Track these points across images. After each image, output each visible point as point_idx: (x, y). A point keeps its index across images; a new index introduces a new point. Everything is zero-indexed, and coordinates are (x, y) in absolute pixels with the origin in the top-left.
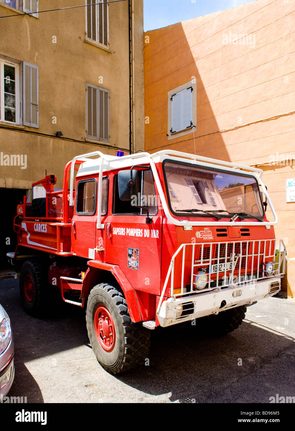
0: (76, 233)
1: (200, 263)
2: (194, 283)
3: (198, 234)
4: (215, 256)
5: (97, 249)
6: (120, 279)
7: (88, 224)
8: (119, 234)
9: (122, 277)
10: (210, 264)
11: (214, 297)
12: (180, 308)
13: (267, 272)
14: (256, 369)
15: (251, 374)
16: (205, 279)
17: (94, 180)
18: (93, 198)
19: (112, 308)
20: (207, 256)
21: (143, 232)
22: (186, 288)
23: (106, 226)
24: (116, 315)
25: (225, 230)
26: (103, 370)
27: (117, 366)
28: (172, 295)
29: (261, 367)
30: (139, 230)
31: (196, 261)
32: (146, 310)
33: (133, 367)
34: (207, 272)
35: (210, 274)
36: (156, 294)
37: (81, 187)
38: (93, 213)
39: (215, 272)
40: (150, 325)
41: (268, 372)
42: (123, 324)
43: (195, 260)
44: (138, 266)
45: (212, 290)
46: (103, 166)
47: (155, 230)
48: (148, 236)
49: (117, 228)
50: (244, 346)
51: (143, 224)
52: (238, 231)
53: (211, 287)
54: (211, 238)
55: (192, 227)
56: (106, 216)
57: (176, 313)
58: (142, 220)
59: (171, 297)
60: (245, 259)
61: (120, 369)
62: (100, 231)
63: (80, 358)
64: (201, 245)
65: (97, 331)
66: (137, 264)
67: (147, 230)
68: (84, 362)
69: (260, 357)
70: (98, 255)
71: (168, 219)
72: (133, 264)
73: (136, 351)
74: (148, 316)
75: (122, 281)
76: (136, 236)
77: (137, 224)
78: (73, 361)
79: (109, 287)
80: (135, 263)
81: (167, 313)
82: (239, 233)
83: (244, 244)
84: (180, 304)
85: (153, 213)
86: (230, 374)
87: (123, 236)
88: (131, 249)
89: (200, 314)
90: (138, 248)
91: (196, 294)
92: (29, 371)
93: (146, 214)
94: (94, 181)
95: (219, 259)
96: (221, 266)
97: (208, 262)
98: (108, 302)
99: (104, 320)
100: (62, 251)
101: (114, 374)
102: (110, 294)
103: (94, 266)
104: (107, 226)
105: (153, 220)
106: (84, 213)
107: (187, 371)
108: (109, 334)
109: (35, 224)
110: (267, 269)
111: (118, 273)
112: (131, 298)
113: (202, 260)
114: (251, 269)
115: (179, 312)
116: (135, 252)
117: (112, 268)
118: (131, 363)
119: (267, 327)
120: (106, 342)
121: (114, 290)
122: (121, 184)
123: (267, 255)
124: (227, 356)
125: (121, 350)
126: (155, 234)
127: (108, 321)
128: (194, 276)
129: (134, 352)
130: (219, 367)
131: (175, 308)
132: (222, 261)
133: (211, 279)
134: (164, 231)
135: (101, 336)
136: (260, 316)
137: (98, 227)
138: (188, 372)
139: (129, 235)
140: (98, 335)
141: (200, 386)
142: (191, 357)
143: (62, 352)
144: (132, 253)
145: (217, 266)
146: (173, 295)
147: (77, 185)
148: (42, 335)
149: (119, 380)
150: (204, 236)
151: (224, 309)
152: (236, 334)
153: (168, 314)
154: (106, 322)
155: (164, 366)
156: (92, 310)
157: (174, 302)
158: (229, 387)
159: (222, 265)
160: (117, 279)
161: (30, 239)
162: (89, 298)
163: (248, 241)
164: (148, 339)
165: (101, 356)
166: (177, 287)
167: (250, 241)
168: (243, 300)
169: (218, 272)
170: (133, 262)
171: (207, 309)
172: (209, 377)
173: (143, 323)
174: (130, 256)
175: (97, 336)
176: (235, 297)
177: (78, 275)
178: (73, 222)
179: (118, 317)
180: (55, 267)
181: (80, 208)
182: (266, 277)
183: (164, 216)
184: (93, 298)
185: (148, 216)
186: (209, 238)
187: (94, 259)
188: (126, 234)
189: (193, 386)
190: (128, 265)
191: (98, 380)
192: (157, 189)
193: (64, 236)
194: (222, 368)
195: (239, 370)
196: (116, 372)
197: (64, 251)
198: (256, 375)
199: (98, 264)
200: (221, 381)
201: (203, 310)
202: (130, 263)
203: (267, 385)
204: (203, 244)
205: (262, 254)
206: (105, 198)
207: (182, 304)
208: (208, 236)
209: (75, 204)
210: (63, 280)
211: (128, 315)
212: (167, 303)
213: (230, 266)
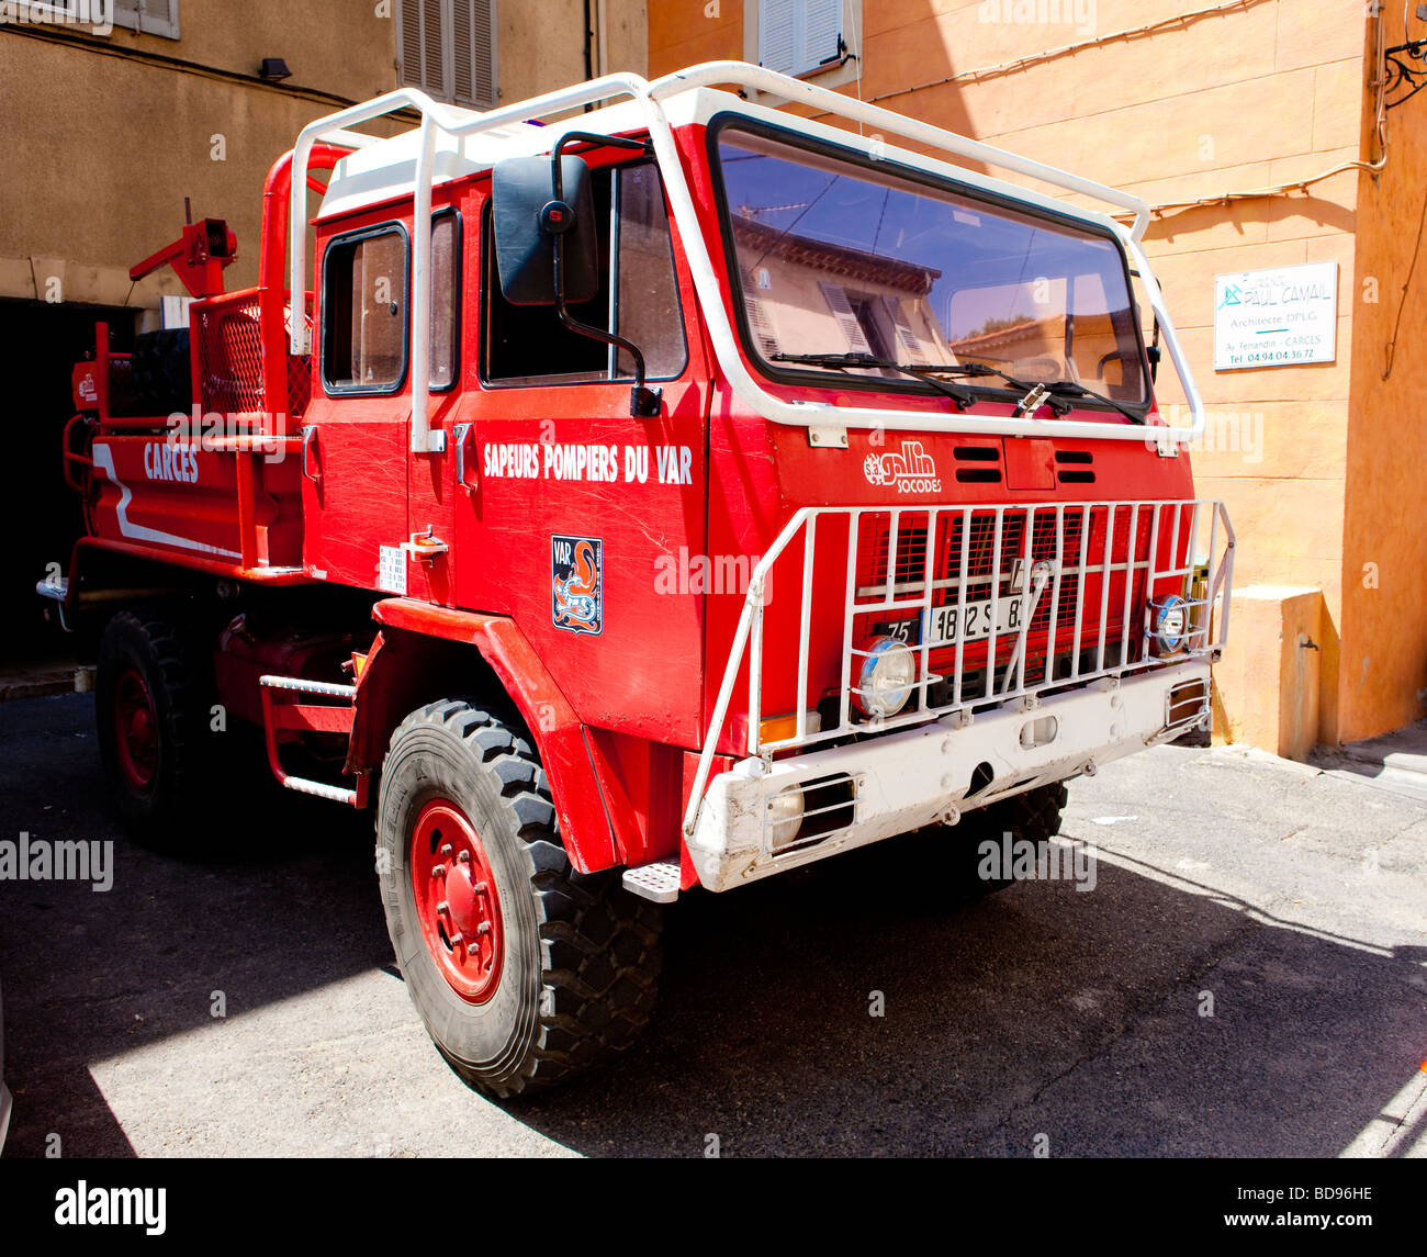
0: (322, 478)
1: (881, 598)
2: (854, 690)
3: (872, 469)
4: (946, 569)
5: (412, 547)
6: (517, 679)
7: (372, 435)
8: (511, 474)
9: (527, 668)
10: (926, 602)
11: (943, 751)
12: (793, 802)
13: (1162, 640)
14: (1105, 1041)
15: (1088, 1064)
16: (906, 670)
17: (397, 228)
18: (395, 313)
19: (486, 810)
20: (913, 568)
21: (620, 459)
22: (818, 711)
23: (450, 440)
24: (501, 843)
25: (991, 454)
26: (456, 1079)
27: (513, 1066)
28: (752, 749)
29: (1128, 1030)
30: (603, 449)
31: (863, 592)
32: (637, 814)
33: (585, 1065)
34: (915, 637)
35: (925, 647)
36: (681, 742)
37: (339, 270)
38: (393, 383)
39: (946, 642)
40: (657, 882)
41: (1157, 1050)
42: (534, 879)
43: (858, 585)
44: (600, 618)
45: (934, 721)
46: (433, 159)
47: (673, 448)
48: (643, 479)
49: (502, 446)
50: (1054, 944)
51: (618, 421)
52: (1047, 460)
53: (931, 704)
54: (932, 486)
55: (845, 434)
56: (451, 393)
57: (774, 828)
58: (615, 404)
59: (752, 755)
60: (1076, 584)
61: (526, 1078)
62: (426, 464)
63: (350, 1033)
64: (886, 517)
65: (425, 910)
66: (593, 611)
67: (639, 448)
68: (370, 1051)
69: (1119, 987)
70: (422, 576)
71: (734, 393)
72: (574, 610)
73: (597, 996)
74: (648, 840)
75: (528, 690)
76: (589, 479)
77: (590, 421)
78: (322, 1044)
79: (473, 715)
80: (584, 602)
81: (729, 830)
82: (1051, 467)
83: (1073, 517)
84: (790, 788)
85: (664, 369)
86: (1005, 1069)
87: (530, 480)
88: (564, 541)
89: (880, 828)
90: (597, 535)
91: (863, 737)
92: (110, 1104)
93: (630, 375)
94: (395, 233)
95: (964, 581)
96: (973, 612)
97: (919, 594)
98: (468, 784)
99: (455, 864)
100: (267, 562)
101: (502, 1097)
102: (473, 747)
103: (401, 624)
104: (455, 440)
105: (664, 398)
106: (355, 384)
107: (822, 1067)
108: (476, 926)
109: (148, 448)
110: (1161, 627)
111: (509, 651)
112: (568, 763)
113: (891, 587)
114: (1098, 626)
115: (788, 824)
116: (587, 553)
117: (482, 631)
118: (572, 1049)
119: (1141, 863)
120: (463, 959)
121: (492, 729)
122: (509, 224)
123: (1162, 564)
124: (989, 991)
125: (529, 997)
126: (676, 467)
127: (472, 868)
128: (853, 656)
129: (587, 1001)
130: (955, 1039)
131: (770, 807)
132: (979, 593)
133: (932, 669)
134: (718, 449)
135: (443, 934)
136: (1111, 820)
137: (415, 446)
138: (828, 1072)
139: (558, 477)
140: (431, 931)
141: (879, 1131)
142: (840, 1005)
143: (274, 1006)
144: (572, 558)
145: (954, 612)
146: (762, 747)
147: (320, 258)
148: (189, 931)
149: (522, 1126)
150: (901, 475)
151: (983, 799)
152: (1022, 895)
153: (738, 835)
154: (460, 875)
155: (724, 1049)
156: (401, 820)
157: (765, 777)
158: (1000, 1126)
159: (975, 609)
160: (504, 682)
161: (133, 516)
162: (387, 768)
163: (1088, 506)
164: (650, 939)
165: (445, 1019)
166: (778, 707)
167: (1095, 503)
168: (1063, 761)
169: (961, 639)
170: (576, 602)
171: (911, 805)
172: (915, 1086)
173: (628, 876)
174: (564, 571)
175: (427, 933)
176: (1029, 747)
177: (340, 668)
178: (308, 430)
179: (512, 853)
180: (240, 634)
181: (339, 363)
182: (1155, 662)
183: (718, 379)
184: (404, 767)
185: (641, 380)
186: (921, 486)
187: (403, 591)
188: (541, 472)
189: (848, 1129)
190: (554, 615)
191: (427, 1130)
192: (682, 250)
193: (273, 496)
194: (970, 1042)
195: (1041, 1048)
196: (509, 1090)
197: (272, 564)
198: (1109, 1068)
199: (421, 614)
200: (968, 1102)
201: (895, 808)
202: (564, 603)
203: (1158, 1108)
204: (895, 512)
205: (1142, 564)
206: (448, 311)
207: (803, 785)
208: (917, 479)
209: (314, 348)
210: (274, 688)
211: (558, 840)
212: (732, 784)
213: (1012, 612)
